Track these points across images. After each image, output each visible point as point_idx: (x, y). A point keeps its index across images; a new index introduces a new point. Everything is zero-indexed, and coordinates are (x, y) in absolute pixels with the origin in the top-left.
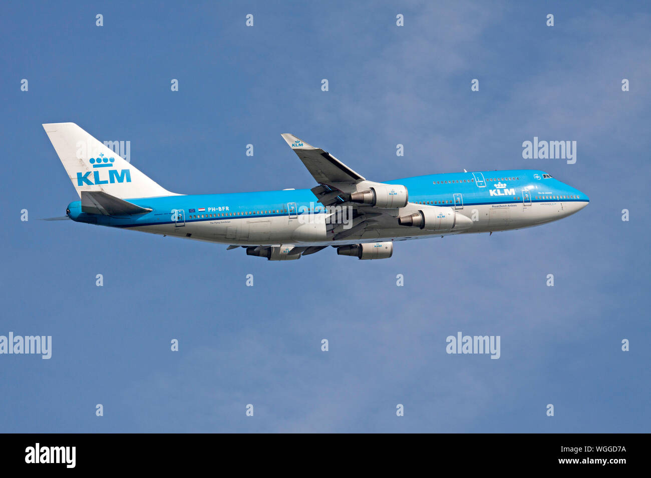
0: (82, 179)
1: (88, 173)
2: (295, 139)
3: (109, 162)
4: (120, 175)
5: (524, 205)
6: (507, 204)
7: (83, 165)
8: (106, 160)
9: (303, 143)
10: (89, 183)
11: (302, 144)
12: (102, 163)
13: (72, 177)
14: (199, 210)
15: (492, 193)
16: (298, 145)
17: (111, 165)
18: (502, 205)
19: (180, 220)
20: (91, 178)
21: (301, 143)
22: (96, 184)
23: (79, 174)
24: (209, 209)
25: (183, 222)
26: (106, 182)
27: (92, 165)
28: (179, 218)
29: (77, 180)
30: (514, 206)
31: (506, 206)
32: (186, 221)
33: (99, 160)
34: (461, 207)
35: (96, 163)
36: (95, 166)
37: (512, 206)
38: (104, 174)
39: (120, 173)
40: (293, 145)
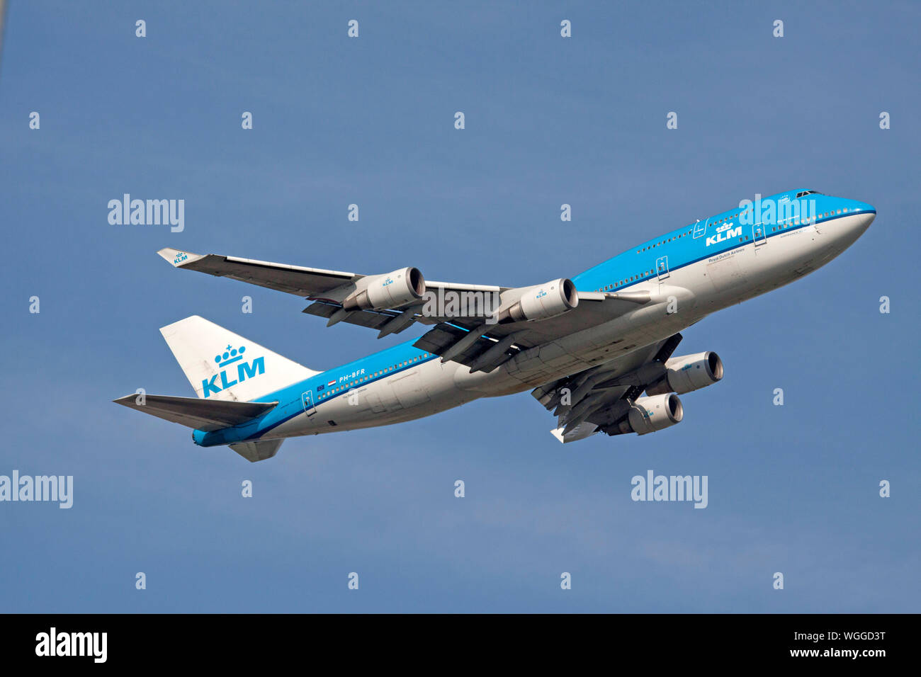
0: (209, 386)
1: (214, 378)
2: (177, 252)
3: (238, 354)
4: (251, 367)
5: (756, 246)
6: (730, 252)
7: (207, 369)
8: (234, 352)
9: (186, 254)
10: (216, 390)
11: (186, 256)
12: (230, 357)
13: (197, 389)
14: (329, 384)
15: (710, 241)
16: (181, 259)
17: (240, 358)
18: (723, 254)
19: (309, 406)
20: (219, 383)
21: (183, 255)
22: (224, 388)
23: (205, 382)
24: (341, 379)
25: (312, 407)
26: (235, 382)
27: (218, 364)
28: (306, 403)
29: (203, 390)
30: (741, 250)
31: (729, 254)
32: (316, 405)
33: (226, 355)
34: (666, 275)
35: (223, 361)
36: (221, 365)
37: (737, 251)
38: (232, 372)
39: (251, 366)
40: (176, 262)
